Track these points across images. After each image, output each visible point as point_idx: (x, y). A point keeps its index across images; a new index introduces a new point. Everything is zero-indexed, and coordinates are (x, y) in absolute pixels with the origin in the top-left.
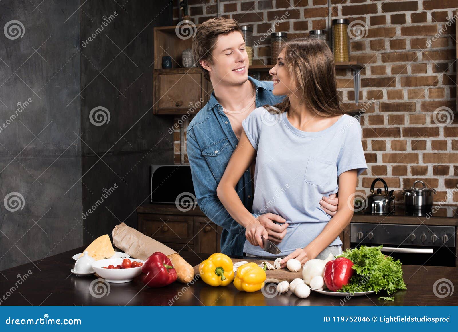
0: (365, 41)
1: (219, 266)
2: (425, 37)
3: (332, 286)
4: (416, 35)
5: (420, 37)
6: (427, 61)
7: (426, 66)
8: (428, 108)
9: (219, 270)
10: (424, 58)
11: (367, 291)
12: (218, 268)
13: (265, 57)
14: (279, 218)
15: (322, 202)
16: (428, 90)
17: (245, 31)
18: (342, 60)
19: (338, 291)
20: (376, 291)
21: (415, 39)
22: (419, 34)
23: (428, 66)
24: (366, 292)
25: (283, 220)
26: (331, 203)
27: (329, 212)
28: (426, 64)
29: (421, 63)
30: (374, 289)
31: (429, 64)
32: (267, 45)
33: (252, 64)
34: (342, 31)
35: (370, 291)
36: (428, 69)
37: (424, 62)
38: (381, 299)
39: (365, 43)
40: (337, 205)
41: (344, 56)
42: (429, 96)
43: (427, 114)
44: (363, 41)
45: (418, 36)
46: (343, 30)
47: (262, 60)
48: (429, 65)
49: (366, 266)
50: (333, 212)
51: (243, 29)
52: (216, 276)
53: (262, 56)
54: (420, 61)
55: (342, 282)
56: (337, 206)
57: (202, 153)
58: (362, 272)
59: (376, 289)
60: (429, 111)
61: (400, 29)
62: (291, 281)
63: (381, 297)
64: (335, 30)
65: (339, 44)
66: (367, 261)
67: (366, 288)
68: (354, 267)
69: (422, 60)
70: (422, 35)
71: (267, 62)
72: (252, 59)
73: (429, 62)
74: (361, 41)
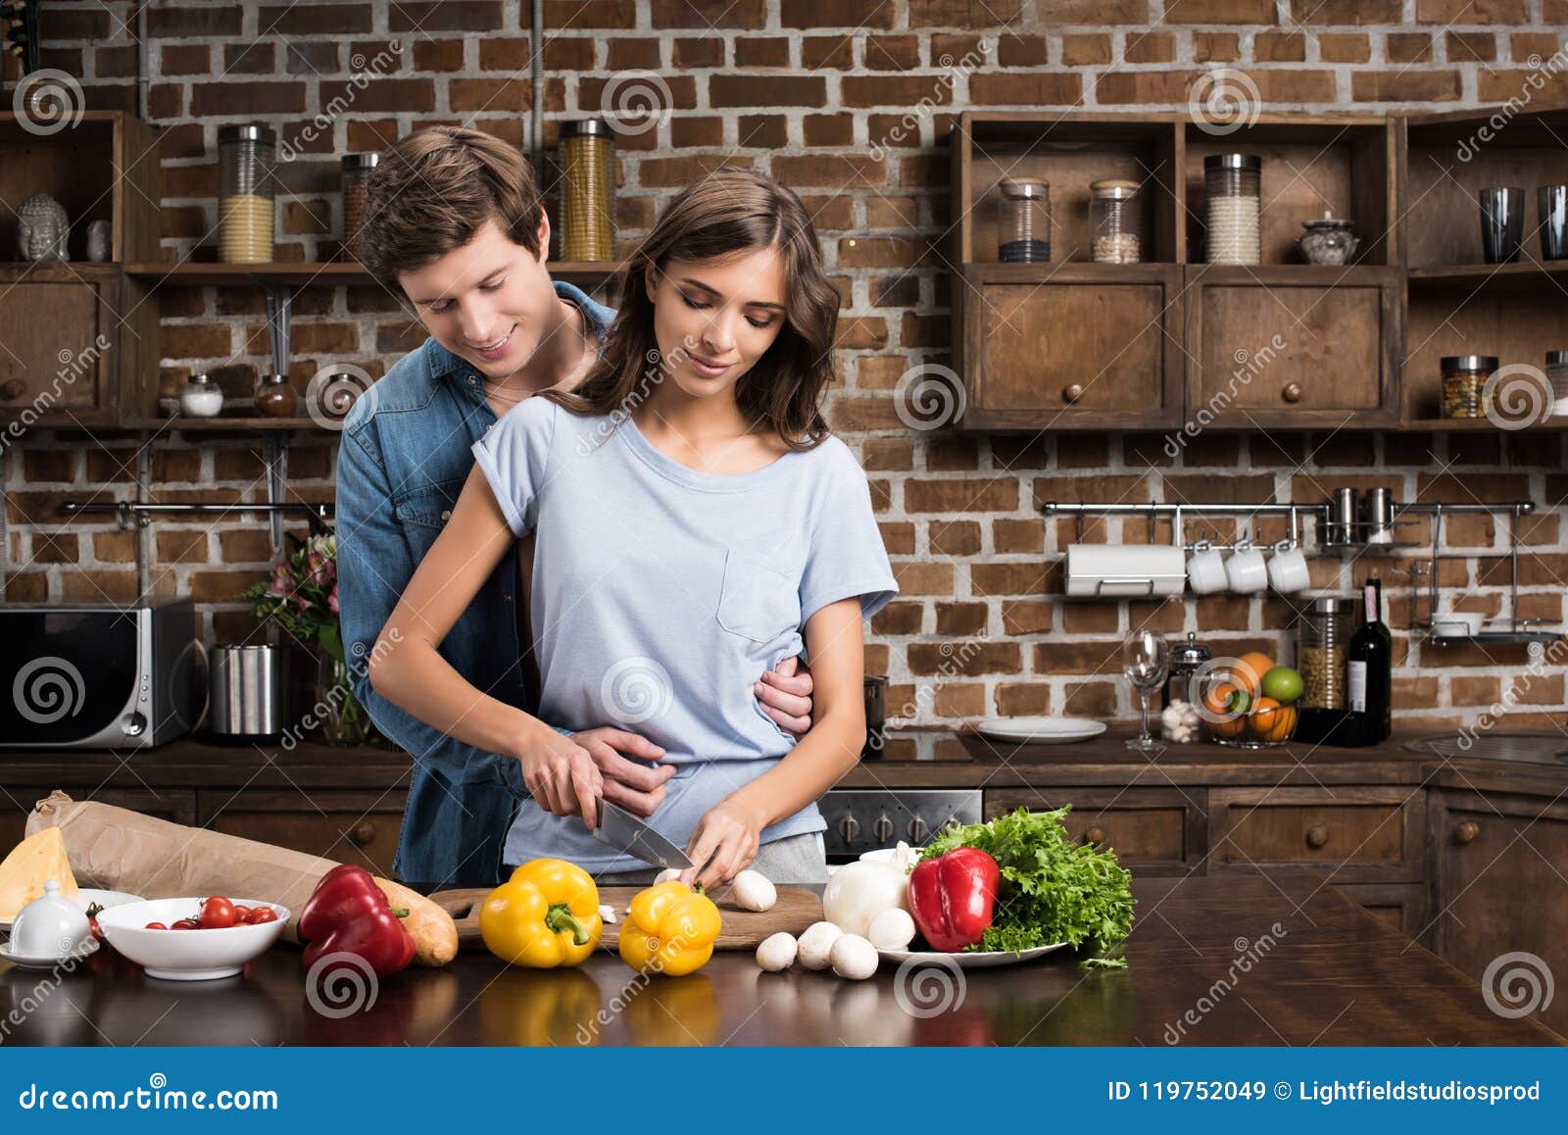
0: (654, 196)
1: (555, 901)
2: (847, 192)
3: (948, 935)
4: (819, 184)
5: (834, 192)
6: (854, 269)
7: (850, 286)
8: (855, 418)
9: (558, 913)
10: (843, 259)
11: (1048, 944)
12: (555, 907)
13: (309, 236)
14: (642, 745)
15: (760, 687)
16: (856, 363)
17: (252, 144)
18: (591, 255)
19: (967, 948)
20: (1074, 942)
21: (814, 197)
22: (827, 184)
23: (855, 284)
24: (1045, 948)
25: (657, 751)
26: (791, 689)
27: (787, 720)
28: (849, 279)
29: (834, 274)
30: (1069, 937)
31: (857, 278)
32: (317, 196)
33: (274, 258)
34: (592, 158)
35: (1057, 944)
36: (858, 293)
37: (845, 271)
38: (1091, 965)
39: (652, 203)
40: (811, 696)
41: (600, 242)
42: (858, 379)
43: (853, 438)
44: (647, 197)
45: (825, 189)
46: (596, 156)
47: (299, 246)
48: (860, 282)
49: (1042, 868)
50: (796, 716)
51: (246, 137)
52: (550, 933)
53: (299, 234)
54: (831, 269)
55: (979, 920)
56: (809, 700)
57: (398, 510)
58: (1035, 887)
59: (1075, 937)
60: (860, 430)
61: (769, 163)
62: (803, 932)
63: (1091, 960)
64: (570, 157)
65: (582, 204)
66: (1041, 855)
67: (1047, 936)
68: (1008, 873)
69: (838, 266)
70: (836, 186)
71: (316, 254)
72: (273, 242)
73: (859, 273)
74: (641, 194)
